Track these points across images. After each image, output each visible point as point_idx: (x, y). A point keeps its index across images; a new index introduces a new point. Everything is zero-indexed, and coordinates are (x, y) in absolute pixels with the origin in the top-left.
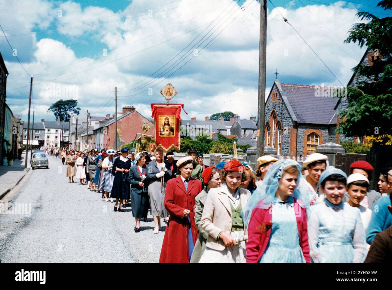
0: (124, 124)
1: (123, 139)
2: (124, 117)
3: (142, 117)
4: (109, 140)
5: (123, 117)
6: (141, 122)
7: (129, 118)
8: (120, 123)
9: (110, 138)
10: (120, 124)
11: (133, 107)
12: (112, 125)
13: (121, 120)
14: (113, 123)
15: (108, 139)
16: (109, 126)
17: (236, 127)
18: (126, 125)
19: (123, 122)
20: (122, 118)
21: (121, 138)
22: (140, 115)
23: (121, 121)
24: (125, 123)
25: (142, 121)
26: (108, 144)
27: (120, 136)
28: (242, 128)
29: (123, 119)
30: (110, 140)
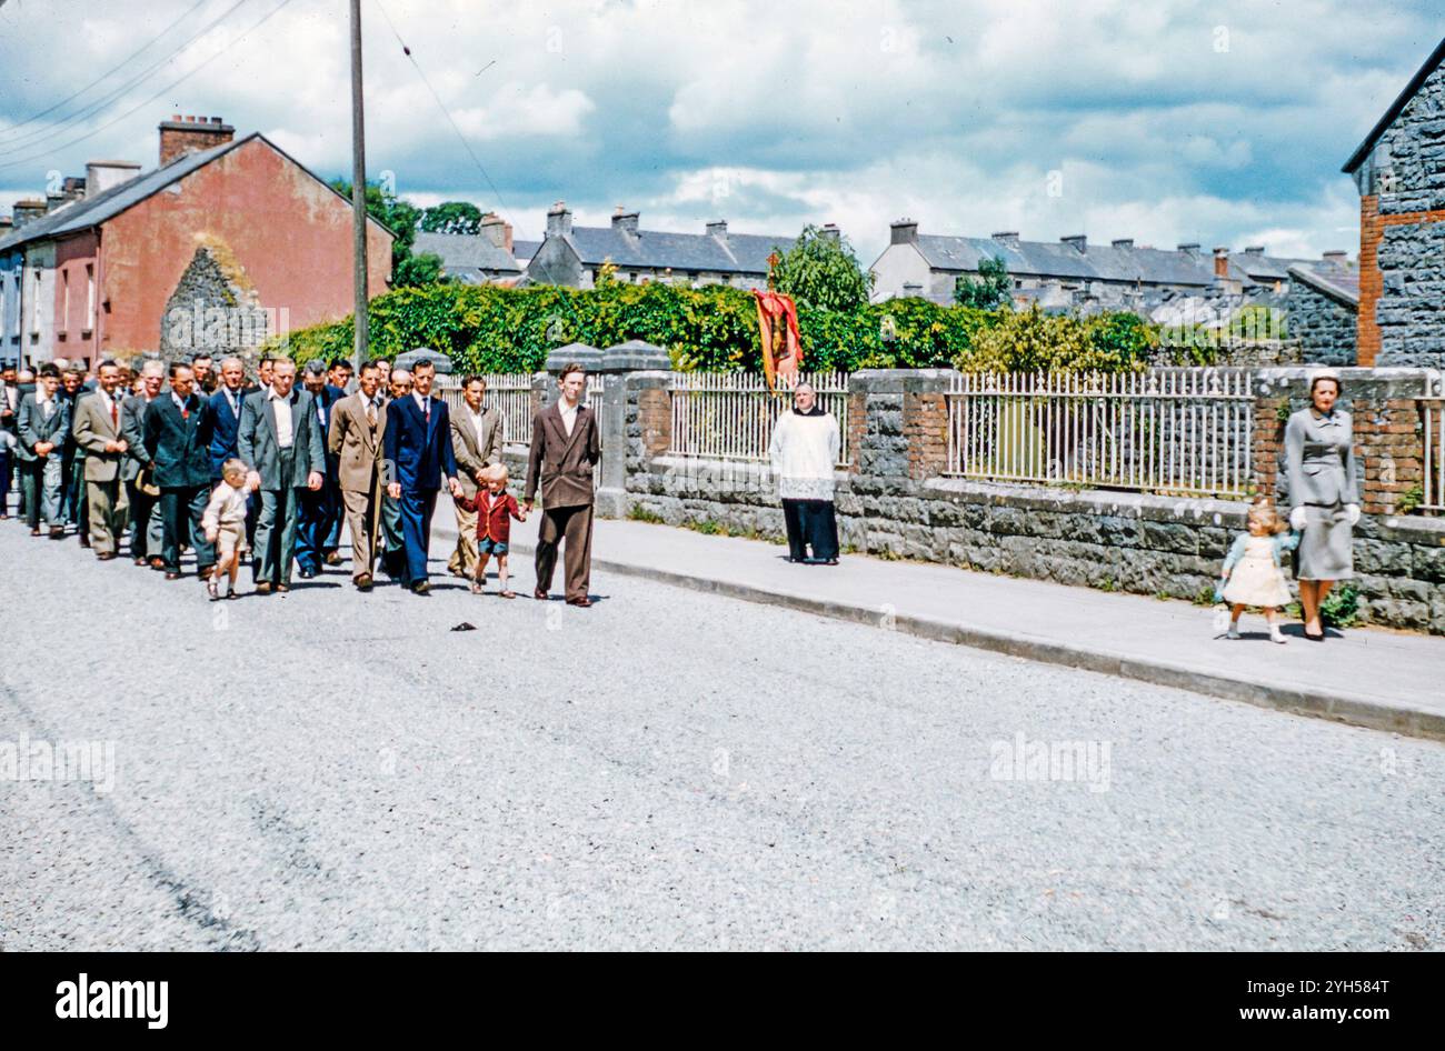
0: (191, 212)
1: (255, 292)
2: (194, 174)
3: (296, 169)
4: (107, 306)
5: (188, 173)
6: (293, 201)
7: (220, 179)
8: (173, 208)
9: (114, 299)
10: (172, 213)
11: (219, 120)
12: (122, 218)
13: (174, 189)
14: (126, 209)
15: (103, 300)
16: (105, 226)
17: (553, 258)
18: (204, 218)
19: (189, 199)
20: (178, 179)
21: (241, 284)
22: (286, 162)
23: (177, 197)
24: (200, 206)
25: (297, 194)
26: (101, 329)
27: (232, 277)
28: (584, 264)
29: (186, 182)
30: (113, 308)
